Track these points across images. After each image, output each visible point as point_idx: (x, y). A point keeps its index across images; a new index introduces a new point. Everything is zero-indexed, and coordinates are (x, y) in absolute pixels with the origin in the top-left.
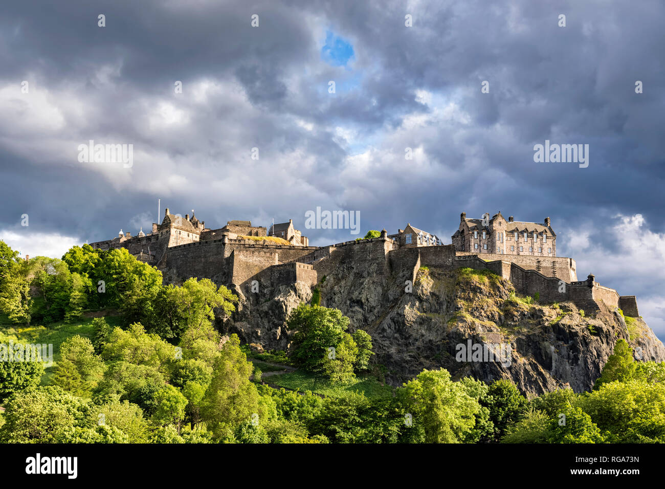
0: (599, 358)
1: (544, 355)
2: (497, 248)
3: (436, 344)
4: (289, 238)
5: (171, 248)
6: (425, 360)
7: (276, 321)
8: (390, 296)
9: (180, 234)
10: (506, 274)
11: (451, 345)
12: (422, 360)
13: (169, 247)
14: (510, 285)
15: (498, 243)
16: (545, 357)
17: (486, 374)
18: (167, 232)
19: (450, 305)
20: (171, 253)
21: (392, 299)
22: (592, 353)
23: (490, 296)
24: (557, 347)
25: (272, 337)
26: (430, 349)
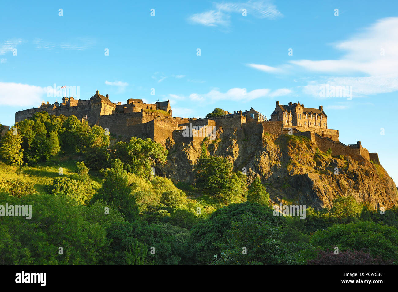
0: (369, 189)
1: (341, 187)
2: (298, 123)
3: (282, 180)
4: (168, 111)
5: (102, 116)
6: (276, 190)
7: (183, 165)
8: (248, 151)
9: (106, 107)
10: (313, 140)
11: (291, 180)
12: (274, 189)
13: (101, 115)
14: (316, 146)
15: (298, 120)
16: (342, 187)
17: (313, 197)
18: (98, 105)
19: (285, 157)
20: (102, 119)
21: (250, 152)
22: (366, 186)
23: (307, 151)
24: (348, 181)
25: (182, 174)
26: (279, 183)
